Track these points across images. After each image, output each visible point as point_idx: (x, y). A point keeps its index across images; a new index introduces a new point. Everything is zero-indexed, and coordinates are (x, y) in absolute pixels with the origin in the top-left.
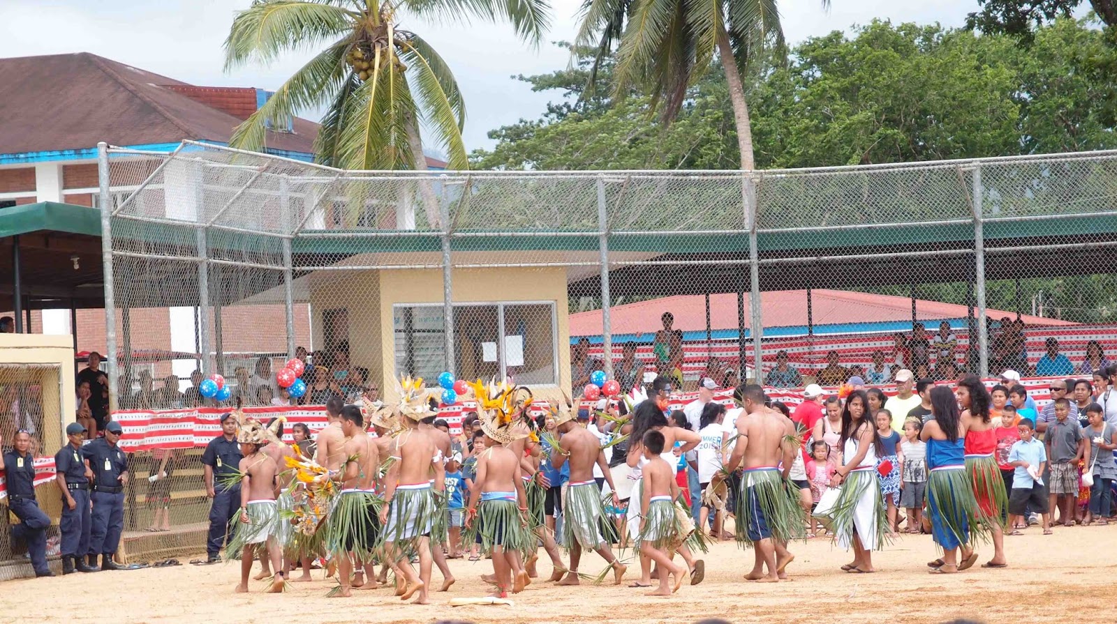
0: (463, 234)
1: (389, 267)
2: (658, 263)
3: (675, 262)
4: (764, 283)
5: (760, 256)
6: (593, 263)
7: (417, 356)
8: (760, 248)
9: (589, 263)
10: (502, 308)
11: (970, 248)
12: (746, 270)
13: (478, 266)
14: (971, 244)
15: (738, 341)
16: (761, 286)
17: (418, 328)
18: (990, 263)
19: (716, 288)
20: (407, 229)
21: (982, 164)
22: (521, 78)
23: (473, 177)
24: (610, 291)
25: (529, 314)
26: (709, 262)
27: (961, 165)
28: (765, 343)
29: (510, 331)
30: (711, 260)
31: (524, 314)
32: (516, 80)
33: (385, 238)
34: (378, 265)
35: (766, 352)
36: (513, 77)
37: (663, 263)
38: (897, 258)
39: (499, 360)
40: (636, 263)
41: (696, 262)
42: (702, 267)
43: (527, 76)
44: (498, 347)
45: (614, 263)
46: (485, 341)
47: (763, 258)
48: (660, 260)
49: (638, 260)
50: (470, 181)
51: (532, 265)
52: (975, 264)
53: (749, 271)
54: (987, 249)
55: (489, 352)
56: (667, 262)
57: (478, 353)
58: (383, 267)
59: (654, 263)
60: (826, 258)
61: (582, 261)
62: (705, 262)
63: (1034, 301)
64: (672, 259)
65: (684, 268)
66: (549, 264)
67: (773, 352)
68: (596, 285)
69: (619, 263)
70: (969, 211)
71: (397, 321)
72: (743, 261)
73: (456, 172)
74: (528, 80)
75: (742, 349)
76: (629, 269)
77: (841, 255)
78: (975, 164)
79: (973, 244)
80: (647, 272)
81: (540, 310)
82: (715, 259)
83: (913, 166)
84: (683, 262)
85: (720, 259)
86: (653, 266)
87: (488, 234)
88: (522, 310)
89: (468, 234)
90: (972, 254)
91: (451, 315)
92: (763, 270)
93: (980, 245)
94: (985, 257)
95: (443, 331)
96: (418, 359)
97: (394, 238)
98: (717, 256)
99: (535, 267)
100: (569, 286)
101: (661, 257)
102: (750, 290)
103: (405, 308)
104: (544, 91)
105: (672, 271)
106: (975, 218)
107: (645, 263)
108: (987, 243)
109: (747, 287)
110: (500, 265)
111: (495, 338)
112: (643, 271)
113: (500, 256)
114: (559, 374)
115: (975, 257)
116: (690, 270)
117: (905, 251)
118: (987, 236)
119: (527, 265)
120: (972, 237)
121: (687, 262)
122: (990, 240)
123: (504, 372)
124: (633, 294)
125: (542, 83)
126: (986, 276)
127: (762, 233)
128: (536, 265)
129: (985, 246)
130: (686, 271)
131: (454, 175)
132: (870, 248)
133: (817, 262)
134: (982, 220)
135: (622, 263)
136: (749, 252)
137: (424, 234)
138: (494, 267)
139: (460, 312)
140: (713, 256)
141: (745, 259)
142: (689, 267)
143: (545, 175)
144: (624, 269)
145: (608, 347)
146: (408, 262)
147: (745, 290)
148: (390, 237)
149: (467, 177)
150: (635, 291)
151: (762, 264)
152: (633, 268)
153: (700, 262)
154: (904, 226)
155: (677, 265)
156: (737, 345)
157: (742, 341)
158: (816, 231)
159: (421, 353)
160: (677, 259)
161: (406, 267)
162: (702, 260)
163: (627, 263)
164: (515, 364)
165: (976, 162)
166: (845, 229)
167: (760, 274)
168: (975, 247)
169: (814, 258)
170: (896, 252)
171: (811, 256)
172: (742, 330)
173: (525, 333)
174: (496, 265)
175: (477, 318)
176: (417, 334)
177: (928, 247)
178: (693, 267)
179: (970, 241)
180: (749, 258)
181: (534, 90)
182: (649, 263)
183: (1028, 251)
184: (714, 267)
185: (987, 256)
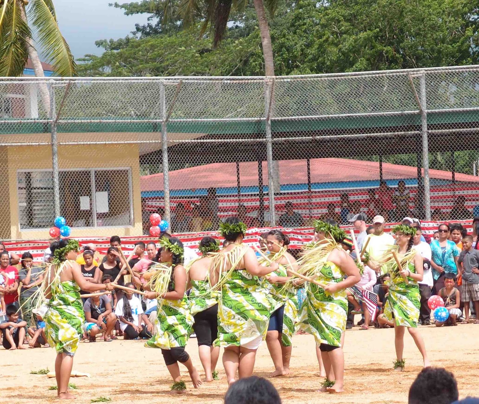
0: (66, 121)
1: (13, 144)
2: (202, 141)
3: (213, 140)
4: (275, 155)
5: (273, 136)
6: (157, 141)
7: (34, 206)
8: (273, 130)
9: (154, 141)
10: (94, 173)
11: (418, 130)
12: (263, 145)
13: (76, 143)
14: (419, 128)
15: (258, 195)
16: (274, 157)
17: (35, 186)
18: (432, 141)
19: (243, 158)
20: (33, 117)
21: (426, 72)
22: (116, 5)
23: (71, 81)
24: (169, 161)
25: (112, 176)
26: (237, 140)
27: (412, 73)
28: (278, 196)
29: (99, 189)
30: (239, 138)
31: (108, 176)
32: (113, 7)
33: (11, 124)
34: (6, 143)
35: (279, 202)
36: (110, 5)
37: (205, 141)
38: (368, 137)
39: (91, 209)
40: (187, 141)
41: (228, 140)
42: (232, 143)
43: (121, 4)
44: (91, 200)
45: (171, 141)
46: (81, 195)
47: (275, 137)
48: (203, 139)
49: (188, 139)
50: (69, 84)
51: (114, 142)
52: (422, 141)
53: (265, 147)
54: (430, 131)
55: (84, 203)
56: (208, 141)
57: (77, 204)
58: (9, 144)
59: (199, 141)
60: (318, 137)
61: (149, 140)
62: (234, 140)
63: (474, 165)
64: (212, 139)
65: (220, 144)
66: (126, 142)
67: (283, 202)
68: (159, 157)
69: (175, 141)
70: (417, 105)
71: (20, 181)
72: (261, 140)
73: (60, 78)
74: (122, 7)
75: (261, 201)
76: (181, 145)
77: (329, 135)
78: (421, 72)
79: (420, 128)
80: (195, 147)
81: (119, 174)
82: (242, 138)
83: (378, 74)
84: (220, 140)
85: (245, 138)
86: (198, 143)
87: (83, 121)
88: (107, 174)
89: (69, 121)
90: (419, 135)
91: (57, 178)
92: (275, 146)
93: (425, 128)
94: (428, 136)
95: (52, 189)
96: (35, 208)
97: (17, 124)
98: (243, 136)
99: (116, 144)
100: (140, 157)
101: (204, 137)
102: (266, 160)
103: (25, 173)
104: (134, 15)
105: (212, 147)
106: (421, 110)
107: (193, 141)
108: (430, 127)
109: (264, 157)
110: (91, 143)
111: (89, 194)
112: (192, 147)
113: (91, 137)
114: (134, 218)
115: (421, 137)
116: (225, 146)
117: (373, 133)
118: (430, 122)
119: (110, 142)
120: (419, 123)
121: (222, 140)
122: (432, 125)
123: (95, 217)
124: (184, 162)
125: (132, 9)
126: (429, 150)
127: (274, 120)
128: (116, 142)
129: (428, 129)
130: (221, 146)
131: (59, 80)
132: (349, 130)
133: (312, 140)
134: (426, 111)
135: (177, 141)
136: (265, 134)
137: (38, 121)
138: (87, 144)
139: (63, 176)
140: (240, 136)
141: (263, 138)
142: (223, 144)
143: (123, 80)
144: (178, 145)
145: (167, 199)
146: (27, 140)
147: (263, 160)
148: (14, 123)
149: (67, 82)
150: (186, 160)
151: (275, 142)
152: (184, 145)
153: (231, 140)
154: (373, 115)
155: (215, 142)
156: (258, 197)
157: (261, 195)
158: (312, 118)
159: (37, 204)
160: (215, 139)
161: (26, 144)
162: (233, 139)
163: (180, 141)
164: (103, 212)
165: (423, 71)
166: (332, 117)
167: (273, 148)
168: (421, 130)
169: (311, 137)
170: (367, 133)
171: (309, 136)
172: (261, 187)
173: (109, 190)
174: (89, 143)
175: (76, 180)
176: (35, 191)
177: (389, 130)
178: (226, 144)
179: (418, 125)
180: (265, 138)
181: (127, 14)
182: (196, 141)
183: (458, 133)
184: (241, 143)
185: (430, 136)
